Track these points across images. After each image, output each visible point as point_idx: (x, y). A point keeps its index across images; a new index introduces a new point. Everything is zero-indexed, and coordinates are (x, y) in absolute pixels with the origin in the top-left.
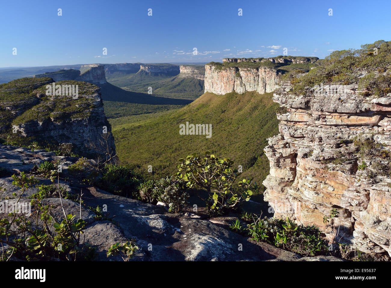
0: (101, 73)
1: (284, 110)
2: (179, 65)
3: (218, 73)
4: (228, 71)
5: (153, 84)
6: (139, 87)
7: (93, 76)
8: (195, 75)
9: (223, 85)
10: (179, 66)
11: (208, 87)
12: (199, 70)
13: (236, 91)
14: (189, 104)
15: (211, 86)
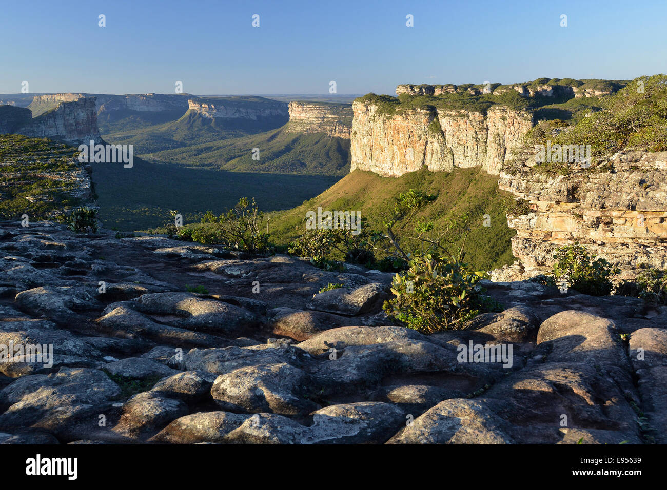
0: (88, 118)
1: (523, 208)
2: (287, 100)
3: (384, 121)
4: (411, 117)
5: (220, 147)
6: (184, 155)
7: (65, 125)
8: (328, 127)
9: (398, 153)
10: (287, 104)
11: (361, 157)
12: (338, 114)
13: (429, 167)
14: (312, 200)
15: (368, 154)
